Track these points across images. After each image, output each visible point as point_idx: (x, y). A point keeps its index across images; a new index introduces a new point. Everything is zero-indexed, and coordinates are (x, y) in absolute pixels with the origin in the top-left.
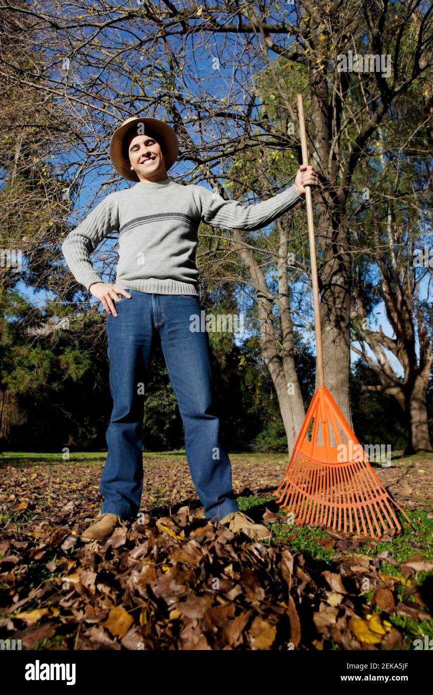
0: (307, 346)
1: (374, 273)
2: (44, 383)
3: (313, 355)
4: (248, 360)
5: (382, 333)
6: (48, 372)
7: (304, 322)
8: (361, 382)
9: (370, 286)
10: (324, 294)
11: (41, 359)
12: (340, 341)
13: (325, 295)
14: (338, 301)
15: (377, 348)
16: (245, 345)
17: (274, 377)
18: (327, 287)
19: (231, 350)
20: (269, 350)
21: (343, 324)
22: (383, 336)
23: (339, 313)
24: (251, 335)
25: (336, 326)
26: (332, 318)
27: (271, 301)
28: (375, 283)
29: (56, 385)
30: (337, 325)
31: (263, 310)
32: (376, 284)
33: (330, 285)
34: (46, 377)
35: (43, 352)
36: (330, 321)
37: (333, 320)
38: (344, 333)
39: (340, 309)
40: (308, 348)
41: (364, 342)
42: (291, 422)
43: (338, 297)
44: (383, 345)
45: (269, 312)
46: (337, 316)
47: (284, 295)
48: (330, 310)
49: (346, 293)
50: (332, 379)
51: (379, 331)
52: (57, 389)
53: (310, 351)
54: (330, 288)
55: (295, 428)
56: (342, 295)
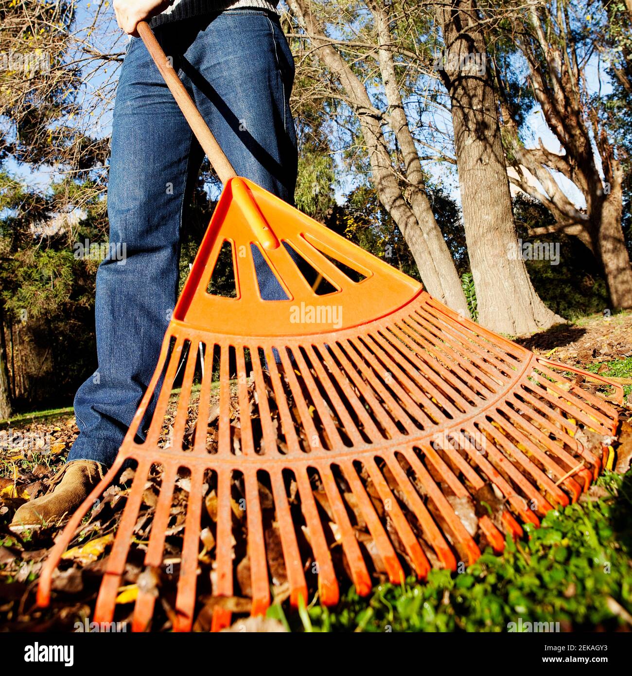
0: (439, 188)
1: (517, 65)
2: (67, 299)
3: (450, 199)
4: (357, 220)
5: (544, 149)
6: (71, 283)
7: (429, 152)
8: (525, 225)
9: (515, 86)
10: (454, 94)
11: (58, 266)
12: (490, 157)
13: (456, 96)
14: (475, 101)
15: (540, 172)
16: (349, 201)
17: (402, 228)
18: (457, 83)
19: (331, 212)
20: (387, 190)
21: (488, 133)
22: (546, 154)
23: (479, 118)
24: (356, 185)
25: (479, 138)
26: (472, 126)
27: (378, 118)
28: (521, 81)
29: (85, 299)
30: (480, 136)
31: (370, 133)
32: (523, 81)
33: (460, 78)
34: (69, 290)
35: (58, 254)
36: (469, 130)
37: (472, 129)
38: (491, 146)
39: (481, 111)
40: (441, 190)
41: (520, 166)
42: (439, 287)
43: (475, 96)
44: (548, 166)
45: (378, 135)
46: (477, 123)
47: (395, 107)
48: (466, 117)
49: (485, 86)
50: (488, 214)
51: (539, 147)
52: (87, 305)
53: (445, 194)
54: (460, 84)
55: (446, 296)
56: (480, 92)
